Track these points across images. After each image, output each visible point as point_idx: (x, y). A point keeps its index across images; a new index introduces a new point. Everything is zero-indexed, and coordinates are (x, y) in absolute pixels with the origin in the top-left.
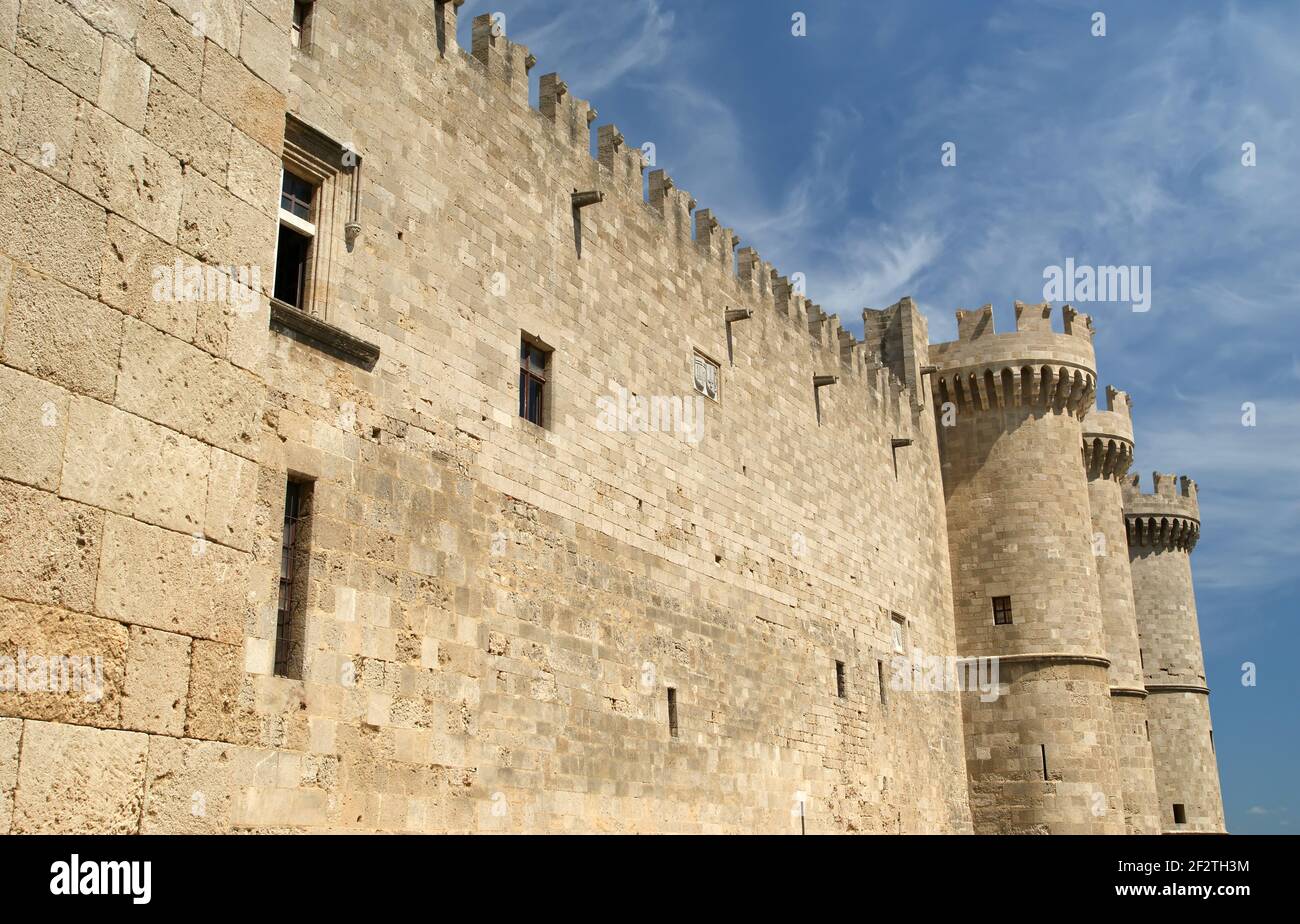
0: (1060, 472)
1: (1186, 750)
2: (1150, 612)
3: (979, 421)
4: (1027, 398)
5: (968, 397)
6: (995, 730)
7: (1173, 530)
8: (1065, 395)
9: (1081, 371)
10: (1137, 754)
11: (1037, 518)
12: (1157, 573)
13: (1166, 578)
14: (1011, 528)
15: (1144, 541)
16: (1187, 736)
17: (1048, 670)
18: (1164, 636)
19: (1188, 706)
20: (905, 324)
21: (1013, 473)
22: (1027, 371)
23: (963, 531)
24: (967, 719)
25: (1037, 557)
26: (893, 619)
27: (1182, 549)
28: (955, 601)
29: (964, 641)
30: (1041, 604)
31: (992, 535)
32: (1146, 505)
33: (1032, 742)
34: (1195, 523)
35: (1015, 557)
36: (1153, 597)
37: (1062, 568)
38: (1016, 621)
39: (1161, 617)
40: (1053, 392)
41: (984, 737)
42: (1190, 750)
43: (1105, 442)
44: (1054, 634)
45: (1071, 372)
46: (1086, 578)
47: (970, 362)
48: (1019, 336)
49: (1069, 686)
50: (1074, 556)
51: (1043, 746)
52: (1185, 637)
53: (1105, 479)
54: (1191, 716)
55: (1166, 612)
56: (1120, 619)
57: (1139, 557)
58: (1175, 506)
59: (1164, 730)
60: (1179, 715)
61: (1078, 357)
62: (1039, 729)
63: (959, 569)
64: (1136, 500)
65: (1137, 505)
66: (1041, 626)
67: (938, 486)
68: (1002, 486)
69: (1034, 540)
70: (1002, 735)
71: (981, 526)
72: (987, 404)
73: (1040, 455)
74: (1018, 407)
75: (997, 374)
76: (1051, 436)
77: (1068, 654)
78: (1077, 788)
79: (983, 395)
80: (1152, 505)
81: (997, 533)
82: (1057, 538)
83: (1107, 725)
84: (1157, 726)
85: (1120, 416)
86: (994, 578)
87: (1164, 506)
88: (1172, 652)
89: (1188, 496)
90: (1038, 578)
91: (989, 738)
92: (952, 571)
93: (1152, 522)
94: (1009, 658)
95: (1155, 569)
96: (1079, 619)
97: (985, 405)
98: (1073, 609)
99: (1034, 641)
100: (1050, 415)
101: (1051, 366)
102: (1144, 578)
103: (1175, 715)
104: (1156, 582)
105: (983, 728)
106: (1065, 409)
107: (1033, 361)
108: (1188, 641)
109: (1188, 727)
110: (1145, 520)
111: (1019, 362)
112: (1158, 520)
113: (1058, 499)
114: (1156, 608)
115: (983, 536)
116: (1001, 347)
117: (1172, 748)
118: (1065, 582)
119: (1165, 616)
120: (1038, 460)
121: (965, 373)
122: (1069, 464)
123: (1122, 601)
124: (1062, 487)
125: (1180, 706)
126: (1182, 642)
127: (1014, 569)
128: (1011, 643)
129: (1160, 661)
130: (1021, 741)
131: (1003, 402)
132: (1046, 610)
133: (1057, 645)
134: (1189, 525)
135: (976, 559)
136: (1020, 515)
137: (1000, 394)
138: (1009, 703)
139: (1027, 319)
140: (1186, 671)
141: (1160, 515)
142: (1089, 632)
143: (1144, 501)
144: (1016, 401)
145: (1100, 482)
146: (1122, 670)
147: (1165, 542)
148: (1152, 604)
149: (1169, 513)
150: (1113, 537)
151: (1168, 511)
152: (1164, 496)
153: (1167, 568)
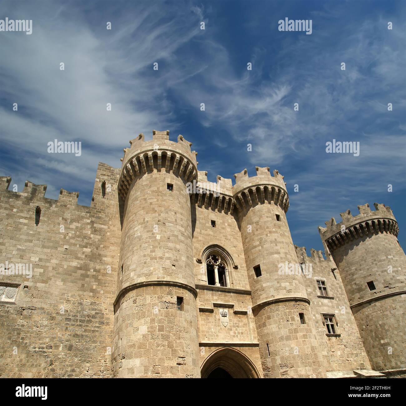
2: (373, 263)
9: (157, 151)
12: (372, 246)
13: (377, 246)
14: (127, 231)
15: (361, 235)
17: (127, 295)
18: (382, 272)
25: (131, 240)
27: (384, 232)
32: (356, 220)
36: (372, 256)
38: (123, 274)
39: (378, 264)
43: (254, 188)
44: (132, 274)
55: (380, 261)
58: (371, 216)
61: (154, 146)
64: (351, 220)
66: (128, 273)
69: (131, 232)
73: (139, 194)
76: (145, 183)
80: (358, 219)
81: (125, 236)
82: (139, 226)
84: (390, 314)
85: (264, 177)
86: (122, 257)
87: (365, 217)
88: (388, 278)
89: (378, 210)
90: (130, 248)
93: (361, 226)
95: (370, 244)
98: (143, 258)
99: (125, 282)
100: (146, 175)
102: (366, 250)
104: (372, 250)
106: (155, 170)
110: (358, 226)
114: (375, 260)
119: (380, 263)
120: (137, 196)
125: (400, 302)
127: (125, 249)
128: (121, 286)
129: (383, 284)
132: (130, 264)
133: (132, 280)
140: (399, 285)
141: (364, 222)
143: (355, 219)
145: (259, 206)
146: (277, 289)
147: (372, 232)
148: (373, 259)
149: (368, 219)
150: (268, 228)
151: (367, 219)
152: (363, 214)
153: (376, 242)
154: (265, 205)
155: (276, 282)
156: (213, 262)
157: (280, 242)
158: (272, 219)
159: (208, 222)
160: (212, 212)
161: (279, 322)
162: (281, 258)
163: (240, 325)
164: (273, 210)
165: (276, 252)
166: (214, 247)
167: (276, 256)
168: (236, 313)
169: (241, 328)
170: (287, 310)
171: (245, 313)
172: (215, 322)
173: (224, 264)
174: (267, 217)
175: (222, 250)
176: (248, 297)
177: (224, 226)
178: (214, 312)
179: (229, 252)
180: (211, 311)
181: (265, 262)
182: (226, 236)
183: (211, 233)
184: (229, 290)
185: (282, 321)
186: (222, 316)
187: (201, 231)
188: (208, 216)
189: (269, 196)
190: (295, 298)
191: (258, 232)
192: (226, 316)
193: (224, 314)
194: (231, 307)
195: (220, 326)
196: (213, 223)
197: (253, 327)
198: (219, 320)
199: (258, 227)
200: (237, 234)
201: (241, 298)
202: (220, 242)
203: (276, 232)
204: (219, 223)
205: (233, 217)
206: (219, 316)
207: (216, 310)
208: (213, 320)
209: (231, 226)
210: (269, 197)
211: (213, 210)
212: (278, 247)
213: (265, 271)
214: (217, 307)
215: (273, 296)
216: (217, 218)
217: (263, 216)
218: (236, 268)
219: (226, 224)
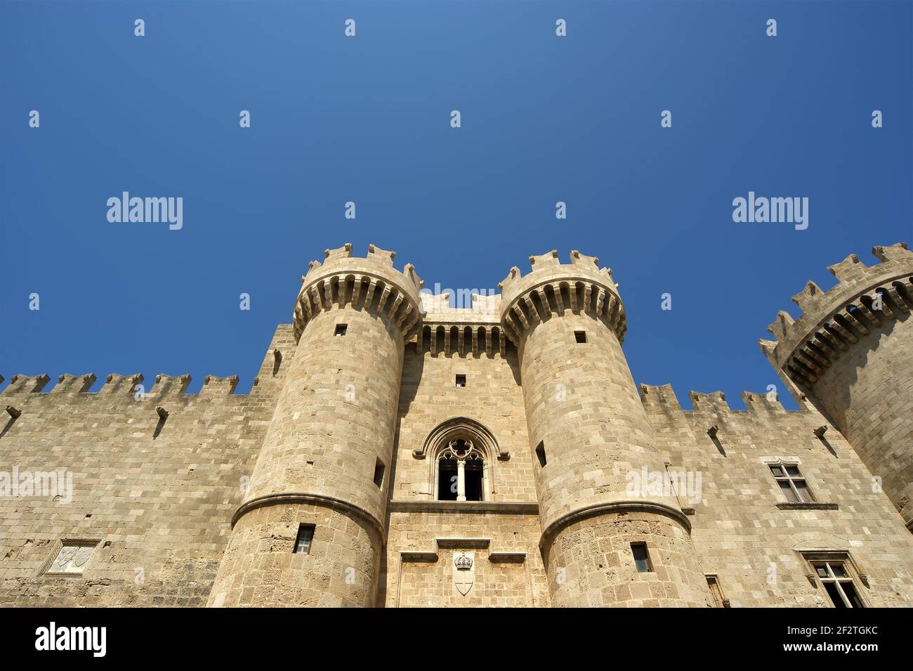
15: (862, 331)
58: (869, 278)
64: (823, 303)
65: (826, 306)
87: (855, 287)
89: (886, 260)
93: (851, 309)
95: (896, 346)
104: (905, 358)
110: (843, 312)
112: (857, 302)
143: (830, 298)
145: (541, 327)
146: (574, 489)
150: (556, 361)
152: (848, 280)
154: (552, 320)
155: (571, 473)
156: (455, 454)
157: (582, 385)
158: (566, 343)
159: (450, 379)
160: (459, 361)
161: (581, 571)
162: (584, 417)
163: (505, 589)
164: (569, 324)
165: (571, 407)
166: (457, 423)
167: (572, 414)
168: (495, 559)
169: (506, 598)
170: (599, 538)
171: (519, 559)
172: (439, 585)
173: (480, 455)
174: (556, 341)
175: (475, 427)
176: (531, 519)
177: (483, 381)
178: (440, 560)
179: (490, 427)
180: (432, 559)
181: (550, 432)
182: (487, 399)
183: (453, 398)
184: (481, 508)
185: (586, 567)
186: (459, 569)
187: (431, 398)
188: (450, 368)
189: (559, 300)
190: (618, 503)
191: (541, 374)
192: (468, 569)
193: (464, 564)
194: (484, 545)
195: (451, 592)
196: (461, 379)
197: (541, 593)
198: (450, 578)
199: (540, 364)
200: (513, 390)
201: (512, 524)
202: (470, 411)
203: (575, 365)
204: (473, 377)
205: (505, 361)
206: (451, 570)
207: (443, 555)
208: (435, 581)
209: (500, 378)
210: (557, 302)
211: (462, 356)
212: (578, 395)
213: (552, 451)
214: (448, 548)
215: (567, 506)
216: (470, 370)
217: (548, 341)
218: (504, 457)
219: (489, 377)
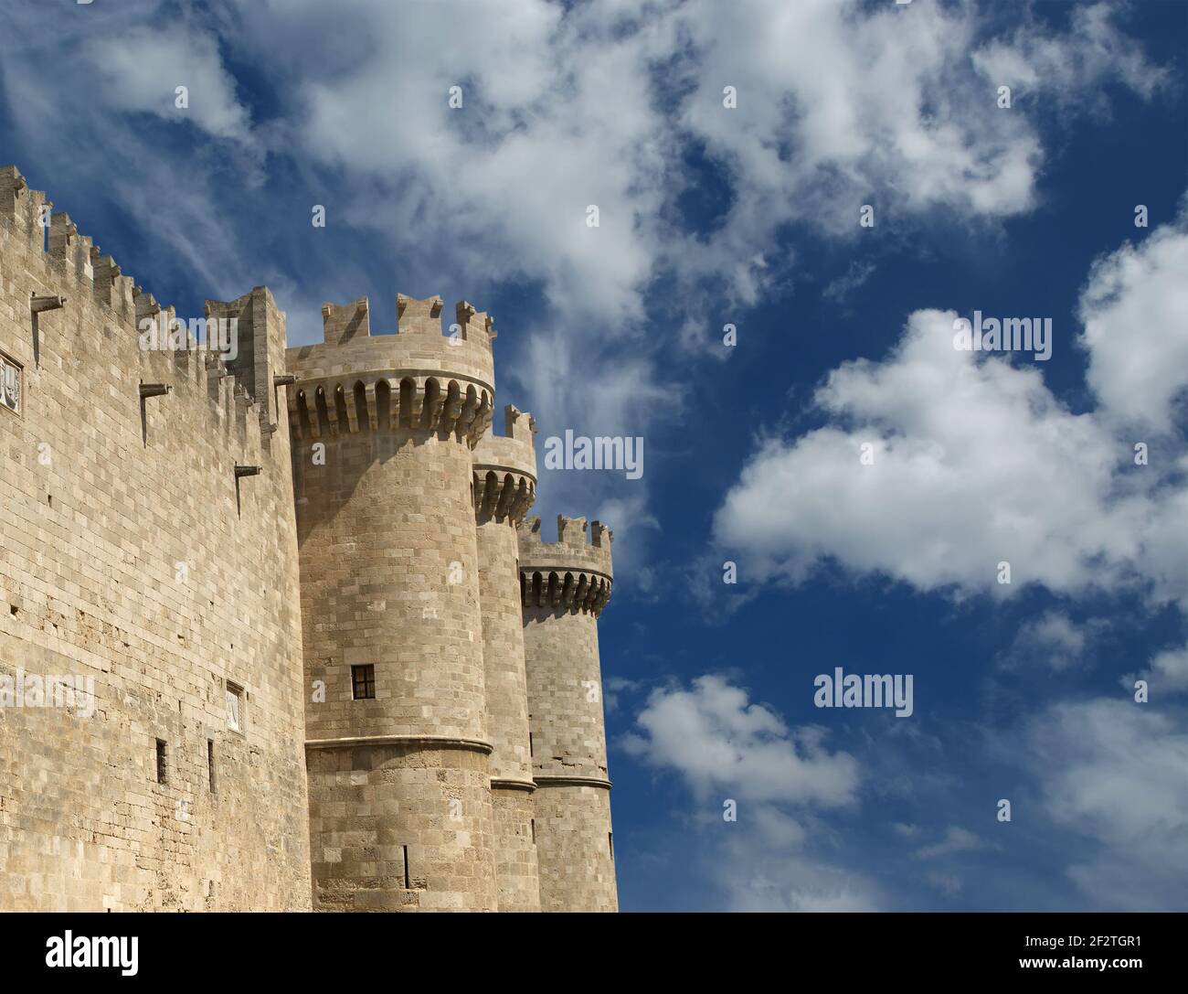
0: (442, 512)
1: (578, 855)
2: (545, 688)
3: (345, 446)
4: (406, 419)
5: (333, 416)
6: (349, 827)
7: (579, 588)
8: (453, 417)
9: (476, 386)
10: (519, 859)
11: (411, 569)
13: (566, 646)
14: (379, 580)
15: (543, 601)
16: (582, 839)
17: (416, 756)
18: (560, 718)
19: (584, 802)
20: (257, 321)
21: (384, 512)
22: (407, 385)
23: (319, 583)
24: (314, 812)
25: (408, 618)
26: (228, 689)
27: (589, 611)
28: (306, 669)
29: (315, 718)
30: (411, 676)
31: (355, 588)
32: (547, 556)
33: (392, 843)
34: (606, 580)
35: (381, 616)
36: (550, 670)
37: (439, 632)
38: (379, 695)
39: (557, 694)
40: (438, 412)
41: (335, 835)
42: (583, 855)
43: (501, 475)
44: (426, 712)
45: (463, 387)
46: (468, 644)
47: (337, 371)
48: (400, 340)
49: (441, 776)
50: (455, 617)
51: (405, 847)
52: (586, 719)
53: (497, 522)
54: (587, 815)
55: (564, 688)
56: (506, 695)
57: (535, 620)
58: (583, 558)
59: (553, 830)
60: (573, 815)
61: (473, 369)
62: (402, 826)
63: (313, 630)
64: (536, 550)
65: (536, 556)
66: (410, 702)
67: (290, 526)
68: (369, 529)
69: (407, 596)
70: (356, 833)
71: (342, 577)
72: (357, 424)
73: (419, 491)
74: (394, 429)
75: (370, 387)
76: (434, 467)
77: (442, 737)
78: (444, 899)
79: (352, 413)
80: (554, 556)
81: (362, 587)
82: (435, 594)
83: (484, 823)
84: (544, 826)
85: (521, 444)
86: (356, 642)
87: (569, 558)
88: (568, 737)
89: (599, 546)
90: (410, 642)
91: (340, 837)
92: (304, 632)
93: (553, 577)
94: (369, 741)
95: (553, 635)
96: (456, 695)
97: (354, 426)
98: (450, 682)
99: (399, 720)
100: (433, 441)
101: (438, 378)
102: (540, 646)
103: (568, 814)
104: (553, 652)
105: (333, 824)
106: (453, 434)
107: (416, 372)
108: (589, 725)
109: (583, 828)
110: (545, 575)
111: (398, 373)
112: (561, 575)
113: (439, 545)
114: (552, 682)
115: (344, 590)
116: (376, 352)
117: (562, 853)
118: (442, 649)
119: (562, 693)
120: (415, 497)
121: (329, 385)
122: (454, 502)
123: (511, 673)
124: (444, 531)
125: (576, 802)
126: (582, 725)
127: (380, 631)
128: (372, 722)
129: (553, 748)
130: (380, 841)
131: (376, 423)
132: (417, 683)
133: (428, 725)
134: (599, 582)
135: (334, 618)
136: (390, 564)
137: (372, 413)
138: (366, 795)
139: (410, 318)
140: (585, 761)
141: (564, 569)
142: (468, 711)
143: (545, 551)
144: (392, 422)
146: (508, 757)
147: (568, 602)
148: (548, 678)
149: (575, 566)
151: (573, 564)
152: (569, 545)
153: (568, 634)
154: (503, 526)
174: (505, 564)
185: (508, 830)
217: (497, 557)
